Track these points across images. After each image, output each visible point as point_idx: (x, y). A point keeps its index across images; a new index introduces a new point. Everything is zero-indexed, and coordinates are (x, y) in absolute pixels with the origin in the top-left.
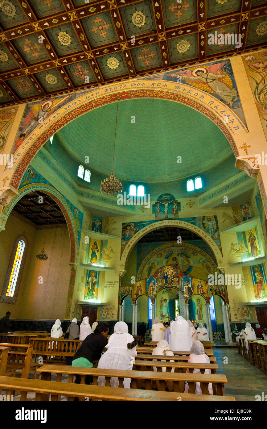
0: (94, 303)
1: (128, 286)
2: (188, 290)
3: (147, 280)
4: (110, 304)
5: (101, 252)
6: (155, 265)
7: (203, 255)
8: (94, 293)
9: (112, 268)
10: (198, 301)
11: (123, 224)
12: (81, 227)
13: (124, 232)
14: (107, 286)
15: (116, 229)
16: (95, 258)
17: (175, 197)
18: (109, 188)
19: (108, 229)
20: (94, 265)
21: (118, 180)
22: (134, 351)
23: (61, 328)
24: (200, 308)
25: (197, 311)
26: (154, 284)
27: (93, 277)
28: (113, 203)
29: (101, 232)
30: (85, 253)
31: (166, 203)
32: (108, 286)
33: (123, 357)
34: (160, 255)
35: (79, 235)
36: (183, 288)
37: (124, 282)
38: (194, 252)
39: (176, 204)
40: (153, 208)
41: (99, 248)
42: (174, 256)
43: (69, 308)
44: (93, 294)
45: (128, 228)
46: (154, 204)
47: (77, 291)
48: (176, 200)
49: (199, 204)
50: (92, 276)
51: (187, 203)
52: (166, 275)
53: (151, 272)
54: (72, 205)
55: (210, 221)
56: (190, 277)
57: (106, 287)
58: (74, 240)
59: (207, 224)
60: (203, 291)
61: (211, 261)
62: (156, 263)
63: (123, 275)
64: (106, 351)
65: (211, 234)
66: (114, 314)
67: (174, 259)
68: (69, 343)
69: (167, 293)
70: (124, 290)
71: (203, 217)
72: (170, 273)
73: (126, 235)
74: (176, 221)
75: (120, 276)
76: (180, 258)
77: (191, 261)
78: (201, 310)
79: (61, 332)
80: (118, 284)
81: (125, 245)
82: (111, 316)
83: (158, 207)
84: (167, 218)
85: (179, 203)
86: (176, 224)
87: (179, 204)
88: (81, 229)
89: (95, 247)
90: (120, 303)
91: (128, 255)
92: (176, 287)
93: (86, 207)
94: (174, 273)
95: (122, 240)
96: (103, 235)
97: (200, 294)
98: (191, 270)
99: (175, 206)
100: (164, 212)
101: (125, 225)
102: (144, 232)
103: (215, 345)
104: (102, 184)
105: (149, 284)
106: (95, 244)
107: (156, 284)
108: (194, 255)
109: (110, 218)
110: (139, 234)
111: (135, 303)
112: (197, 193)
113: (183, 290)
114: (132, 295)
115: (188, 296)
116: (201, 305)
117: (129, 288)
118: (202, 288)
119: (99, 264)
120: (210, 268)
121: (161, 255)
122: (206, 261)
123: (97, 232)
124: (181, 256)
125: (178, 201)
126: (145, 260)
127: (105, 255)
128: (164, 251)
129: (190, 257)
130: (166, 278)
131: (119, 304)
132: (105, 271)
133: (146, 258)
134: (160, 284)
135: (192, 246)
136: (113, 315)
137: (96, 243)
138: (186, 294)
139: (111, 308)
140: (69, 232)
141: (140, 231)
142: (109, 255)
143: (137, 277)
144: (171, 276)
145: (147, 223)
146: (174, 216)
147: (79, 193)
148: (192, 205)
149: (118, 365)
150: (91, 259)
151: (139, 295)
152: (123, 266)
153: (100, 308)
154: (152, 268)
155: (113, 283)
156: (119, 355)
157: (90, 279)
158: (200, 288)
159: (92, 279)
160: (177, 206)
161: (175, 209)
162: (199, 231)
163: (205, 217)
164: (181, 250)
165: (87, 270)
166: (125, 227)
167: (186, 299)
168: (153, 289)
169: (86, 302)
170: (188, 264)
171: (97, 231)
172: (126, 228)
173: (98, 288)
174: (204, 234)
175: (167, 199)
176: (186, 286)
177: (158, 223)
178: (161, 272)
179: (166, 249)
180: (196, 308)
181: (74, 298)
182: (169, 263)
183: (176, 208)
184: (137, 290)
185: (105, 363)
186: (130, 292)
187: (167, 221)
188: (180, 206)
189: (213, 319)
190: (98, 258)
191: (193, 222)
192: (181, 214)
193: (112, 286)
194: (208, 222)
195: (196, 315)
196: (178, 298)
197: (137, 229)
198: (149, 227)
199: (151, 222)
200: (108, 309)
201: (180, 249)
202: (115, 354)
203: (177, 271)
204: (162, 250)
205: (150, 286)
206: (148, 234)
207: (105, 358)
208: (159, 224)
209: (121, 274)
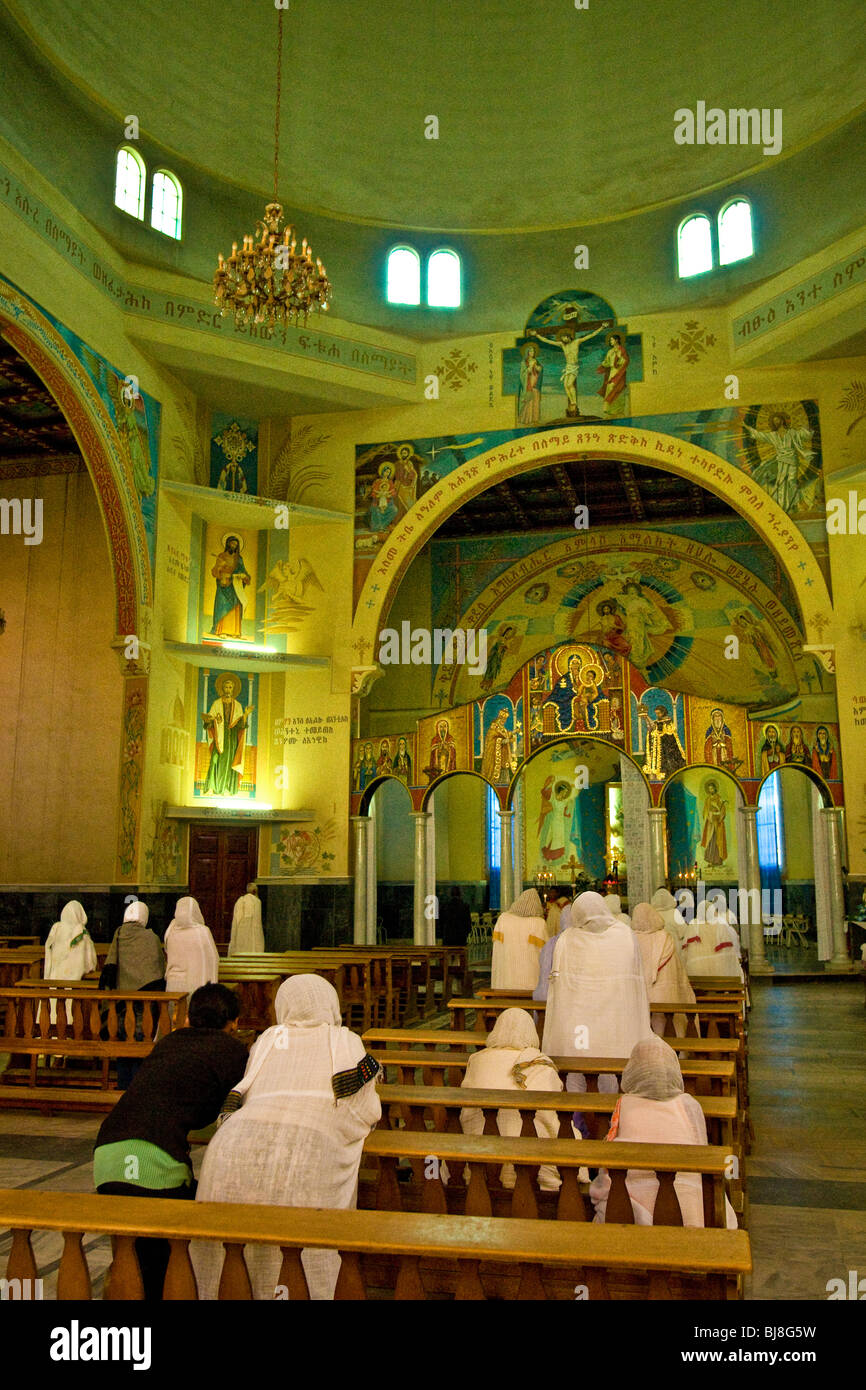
0: (239, 813)
1: (395, 736)
2: (663, 749)
3: (476, 708)
4: (311, 815)
5: (258, 587)
6: (518, 634)
7: (741, 588)
8: (239, 768)
9: (318, 657)
10: (708, 792)
11: (361, 449)
12: (154, 471)
13: (368, 489)
14: (294, 735)
15: (325, 477)
16: (233, 613)
17: (617, 310)
18: (261, 290)
19: (289, 474)
20: (230, 645)
21: (304, 244)
22: (369, 1101)
23: (87, 937)
24: (716, 818)
25: (702, 829)
26: (509, 725)
27: (229, 700)
28: (305, 346)
29: (252, 490)
30: (184, 593)
31: (572, 339)
32: (300, 738)
33: (310, 1139)
34: (540, 592)
35: (149, 510)
36: (640, 741)
37: (374, 716)
38: (701, 574)
39: (619, 343)
40: (505, 370)
41: (249, 564)
42: (607, 593)
43: (129, 837)
44: (235, 775)
45: (387, 468)
46: (511, 344)
47: (162, 763)
48: (621, 321)
49: (731, 343)
50: (225, 695)
51: (677, 337)
52: (563, 685)
53: (499, 667)
54: (99, 360)
55: (782, 428)
56: (674, 693)
57: (293, 741)
58: (125, 537)
59: (766, 441)
60: (730, 753)
61: (778, 613)
62: (522, 626)
63: (369, 687)
64: (239, 1106)
65: (782, 492)
66: (332, 857)
67: (606, 609)
68: (121, 1006)
69: (571, 760)
70: (372, 751)
71: (751, 407)
72: (582, 677)
73: (374, 505)
74: (618, 430)
75: (356, 691)
76: (634, 604)
77: (685, 614)
78: (719, 824)
79: (89, 953)
80: (346, 727)
81: (372, 553)
82: (318, 866)
83: (532, 363)
84: (574, 419)
85: (636, 340)
86: (616, 447)
87: (632, 343)
88: (156, 479)
89: (231, 561)
90: (360, 807)
91: (388, 597)
92: (609, 736)
93: (172, 371)
94: (601, 674)
95: (357, 526)
96: (264, 508)
97: (715, 765)
98: (682, 655)
99: (613, 354)
100: (560, 386)
101: (372, 455)
102: (462, 489)
103: (770, 971)
104: (223, 268)
105: (487, 725)
106: (232, 548)
107: (519, 725)
108: (702, 588)
109: (297, 423)
110: (437, 497)
111: (425, 809)
112: (726, 282)
113: (641, 747)
114: (409, 775)
115: (663, 775)
116: (722, 806)
117: (396, 747)
118: (727, 741)
119: (251, 639)
120: (770, 647)
121: (546, 593)
122: (754, 616)
123: (237, 490)
124: (640, 595)
125: (631, 331)
126: (469, 613)
127: (281, 596)
128: (560, 573)
129: (679, 598)
130: (562, 696)
131: (351, 813)
132: (283, 674)
133: (475, 606)
134: (538, 724)
135: (690, 549)
136: (328, 861)
137: (233, 545)
138: (653, 768)
139: (317, 831)
140: (97, 494)
141: (442, 484)
142: (298, 600)
143: (436, 691)
144: (589, 690)
145: (479, 441)
146: (605, 406)
147: (132, 300)
148: (700, 348)
149: (290, 1174)
150: (217, 619)
151: (443, 774)
152: (368, 646)
153: (271, 829)
154: (505, 648)
155: (323, 724)
156: (293, 1130)
157: (218, 708)
158: (718, 742)
159: (228, 710)
160: (626, 354)
161: (614, 372)
162: (729, 479)
163: (757, 408)
164: (638, 565)
165: (201, 670)
166: (370, 464)
167: (654, 787)
168: (503, 746)
169: (206, 810)
170: (671, 627)
171: (232, 486)
172: (376, 471)
173: (254, 748)
174: (749, 492)
175: (574, 320)
176: (655, 733)
177: (527, 441)
178: (542, 671)
179: (572, 561)
180: (699, 818)
181: (149, 791)
182: (582, 627)
183: (616, 366)
184: (433, 753)
185: (233, 1163)
186: (403, 762)
187: (573, 432)
188: (640, 352)
189: (773, 861)
190: (248, 613)
191: (698, 435)
192: (640, 397)
193: (319, 739)
194: (773, 434)
195: (698, 845)
196: (617, 778)
197: (427, 473)
198: (488, 463)
199: (494, 439)
200: (305, 833)
201: (633, 564)
202: (277, 1126)
203: (616, 669)
204: (548, 567)
205: (493, 733)
206: (484, 494)
207: (233, 1140)
208: (536, 445)
209: (359, 684)
